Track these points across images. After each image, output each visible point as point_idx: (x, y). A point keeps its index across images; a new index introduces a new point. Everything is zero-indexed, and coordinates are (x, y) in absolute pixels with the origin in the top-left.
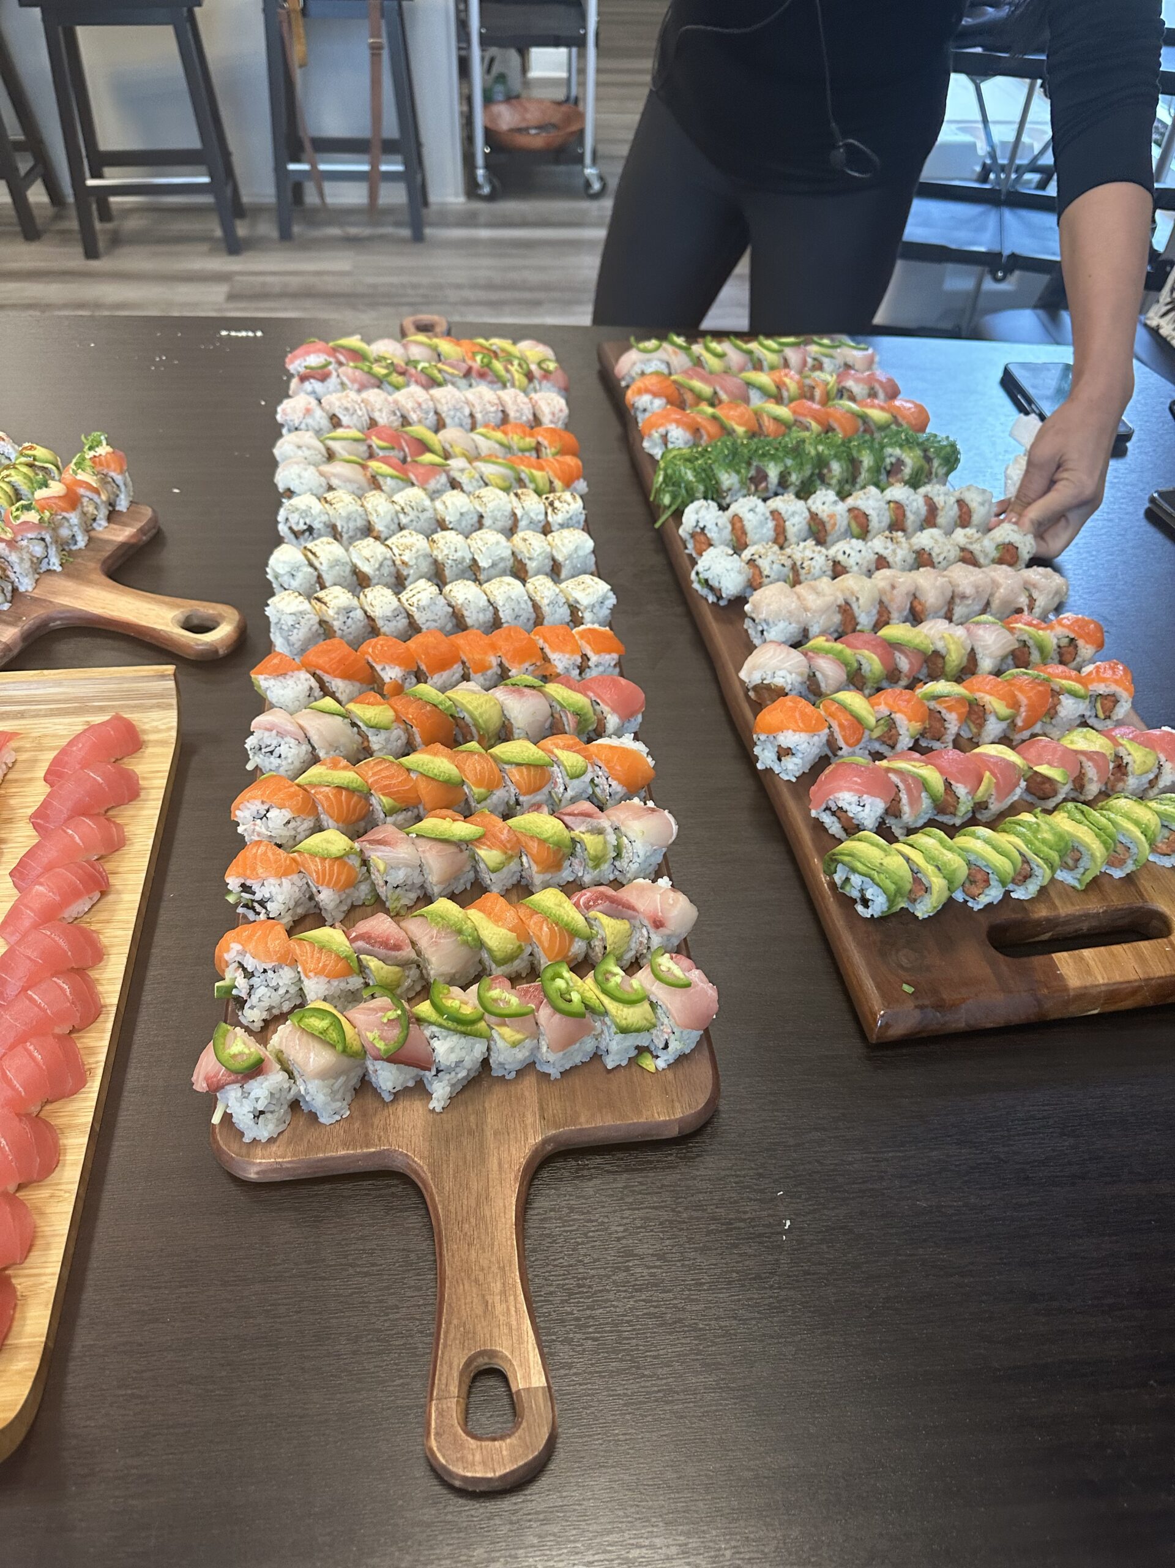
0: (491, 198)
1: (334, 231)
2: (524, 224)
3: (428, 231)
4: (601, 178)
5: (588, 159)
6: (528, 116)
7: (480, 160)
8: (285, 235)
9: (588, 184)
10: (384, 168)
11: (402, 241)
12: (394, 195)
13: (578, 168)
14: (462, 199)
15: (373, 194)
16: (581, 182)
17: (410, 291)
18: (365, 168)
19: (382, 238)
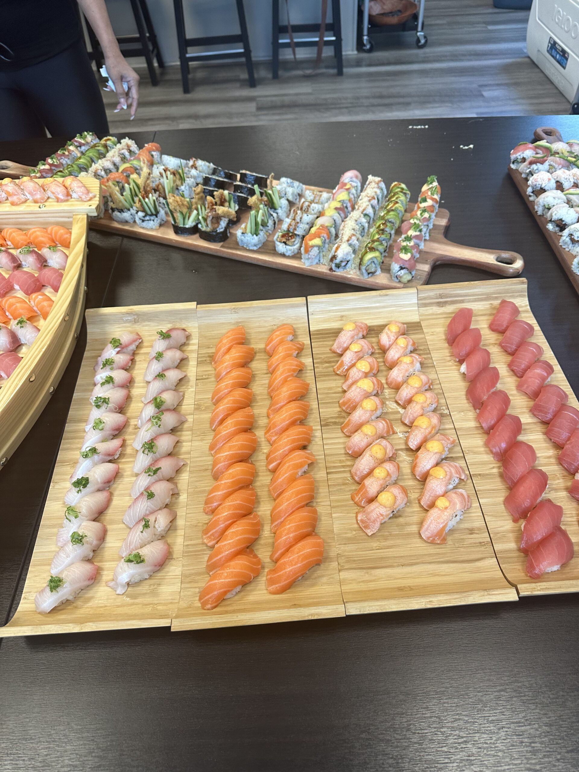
0: (370, 51)
1: (299, 72)
2: (389, 63)
3: (345, 70)
4: (425, 37)
5: (419, 28)
6: (385, 7)
7: (365, 32)
8: (276, 76)
9: (418, 40)
10: (326, 39)
11: (333, 76)
12: (328, 52)
13: (415, 32)
14: (355, 52)
15: (319, 53)
16: (415, 39)
17: (343, 101)
18: (317, 39)
19: (322, 75)
